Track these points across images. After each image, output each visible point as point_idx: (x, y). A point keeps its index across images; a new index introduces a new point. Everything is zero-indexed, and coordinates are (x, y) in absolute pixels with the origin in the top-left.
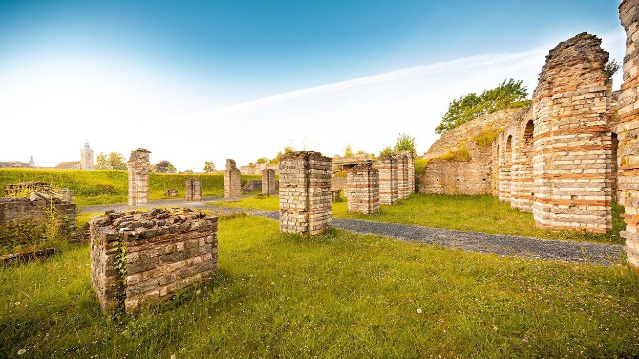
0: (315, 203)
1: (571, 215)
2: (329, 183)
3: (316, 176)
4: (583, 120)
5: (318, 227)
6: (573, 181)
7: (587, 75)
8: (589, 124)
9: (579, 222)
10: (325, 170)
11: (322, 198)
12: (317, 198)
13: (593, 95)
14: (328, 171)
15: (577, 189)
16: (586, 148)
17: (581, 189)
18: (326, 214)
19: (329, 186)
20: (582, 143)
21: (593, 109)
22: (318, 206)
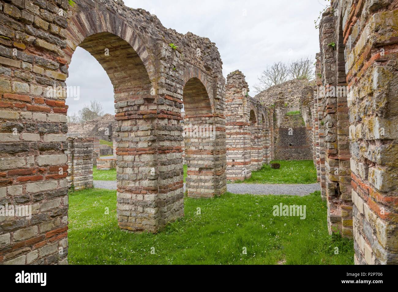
0: (78, 169)
1: (232, 171)
2: (90, 156)
3: (79, 152)
4: (235, 118)
5: (80, 185)
6: (233, 151)
7: (236, 95)
8: (238, 121)
9: (235, 174)
10: (87, 148)
11: (84, 166)
12: (80, 166)
13: (237, 106)
14: (89, 148)
15: (234, 156)
16: (237, 133)
17: (236, 156)
18: (87, 176)
19: (90, 158)
20: (235, 131)
21: (238, 113)
22: (80, 171)
